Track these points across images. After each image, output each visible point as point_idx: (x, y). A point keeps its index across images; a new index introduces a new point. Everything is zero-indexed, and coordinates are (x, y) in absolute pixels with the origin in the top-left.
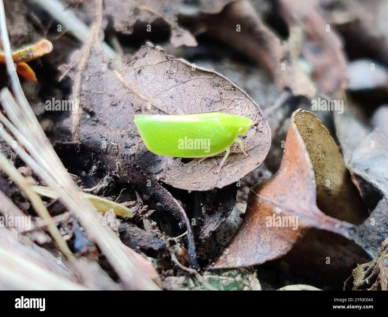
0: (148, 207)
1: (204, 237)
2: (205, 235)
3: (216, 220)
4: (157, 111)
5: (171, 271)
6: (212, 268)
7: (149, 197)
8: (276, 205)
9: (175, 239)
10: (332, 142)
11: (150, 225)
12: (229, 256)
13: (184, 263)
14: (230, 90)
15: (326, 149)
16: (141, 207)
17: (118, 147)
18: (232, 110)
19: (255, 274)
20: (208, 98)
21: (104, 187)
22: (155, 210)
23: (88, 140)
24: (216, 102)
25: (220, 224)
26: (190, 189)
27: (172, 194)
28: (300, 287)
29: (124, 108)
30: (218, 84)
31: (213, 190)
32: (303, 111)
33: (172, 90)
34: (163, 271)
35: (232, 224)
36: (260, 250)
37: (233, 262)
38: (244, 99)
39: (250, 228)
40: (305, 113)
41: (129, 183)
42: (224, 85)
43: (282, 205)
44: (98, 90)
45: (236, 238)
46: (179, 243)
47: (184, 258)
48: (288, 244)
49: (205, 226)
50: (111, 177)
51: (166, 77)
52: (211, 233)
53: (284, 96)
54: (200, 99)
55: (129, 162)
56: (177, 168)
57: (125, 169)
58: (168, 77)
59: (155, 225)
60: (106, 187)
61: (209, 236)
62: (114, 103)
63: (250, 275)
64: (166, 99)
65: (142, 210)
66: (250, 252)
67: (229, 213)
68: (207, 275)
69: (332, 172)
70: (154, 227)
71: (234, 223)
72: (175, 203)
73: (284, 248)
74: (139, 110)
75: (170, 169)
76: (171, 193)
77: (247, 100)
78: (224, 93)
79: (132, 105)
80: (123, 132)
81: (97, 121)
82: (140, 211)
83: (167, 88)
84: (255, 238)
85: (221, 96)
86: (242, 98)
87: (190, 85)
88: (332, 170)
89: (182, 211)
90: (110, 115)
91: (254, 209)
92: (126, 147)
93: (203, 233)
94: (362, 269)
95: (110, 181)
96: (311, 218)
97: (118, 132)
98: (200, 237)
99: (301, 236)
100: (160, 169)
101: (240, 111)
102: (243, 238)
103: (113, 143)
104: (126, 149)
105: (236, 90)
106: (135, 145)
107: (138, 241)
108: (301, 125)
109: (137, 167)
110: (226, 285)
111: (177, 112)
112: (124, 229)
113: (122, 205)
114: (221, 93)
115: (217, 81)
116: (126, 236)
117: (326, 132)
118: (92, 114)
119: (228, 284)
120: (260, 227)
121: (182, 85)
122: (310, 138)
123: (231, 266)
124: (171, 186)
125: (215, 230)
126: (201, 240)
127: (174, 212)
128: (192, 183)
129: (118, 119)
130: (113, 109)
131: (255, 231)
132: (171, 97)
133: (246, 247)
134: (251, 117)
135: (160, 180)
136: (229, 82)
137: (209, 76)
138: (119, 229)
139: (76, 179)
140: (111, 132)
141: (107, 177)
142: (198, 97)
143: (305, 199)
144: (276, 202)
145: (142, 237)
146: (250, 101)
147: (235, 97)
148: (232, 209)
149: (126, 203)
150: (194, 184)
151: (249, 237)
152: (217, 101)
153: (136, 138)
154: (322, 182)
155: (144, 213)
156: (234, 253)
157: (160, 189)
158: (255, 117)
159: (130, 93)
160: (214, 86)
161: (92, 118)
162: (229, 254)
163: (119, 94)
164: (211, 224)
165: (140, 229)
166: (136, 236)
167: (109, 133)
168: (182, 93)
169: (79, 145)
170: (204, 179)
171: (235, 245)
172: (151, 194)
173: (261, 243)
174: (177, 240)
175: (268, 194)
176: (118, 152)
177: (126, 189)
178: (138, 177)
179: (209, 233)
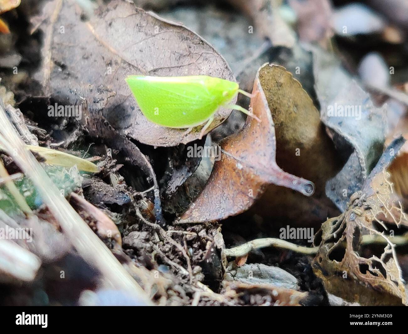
0: (117, 162)
1: (171, 191)
2: (172, 190)
3: (183, 175)
4: (127, 64)
5: (136, 226)
6: (178, 222)
7: (118, 151)
8: (238, 161)
9: (142, 194)
10: (305, 95)
11: (118, 179)
12: (195, 210)
13: (149, 218)
14: (199, 44)
15: (299, 103)
16: (109, 161)
17: (87, 101)
18: (201, 64)
19: (220, 228)
20: (177, 52)
21: (73, 142)
22: (123, 165)
23: (58, 95)
24: (184, 56)
25: (186, 179)
26: (156, 145)
27: (140, 150)
28: (269, 241)
29: (95, 61)
30: (187, 38)
31: (178, 146)
32: (271, 65)
33: (141, 43)
34: (128, 226)
35: (203, 177)
36: (223, 205)
37: (197, 217)
38: (212, 54)
39: (215, 183)
40: (273, 67)
41: (98, 137)
42: (193, 39)
43: (244, 161)
44: (70, 42)
45: (203, 193)
46: (145, 198)
47: (150, 212)
48: (249, 200)
49: (172, 180)
50: (81, 132)
51: (136, 29)
52: (177, 188)
53: (264, 46)
54: (169, 53)
55: (98, 117)
56: (145, 123)
57: (94, 124)
58: (138, 30)
59: (122, 180)
60: (75, 142)
61: (175, 191)
62: (85, 57)
63: (214, 230)
64: (136, 53)
65: (111, 164)
66: (214, 208)
67: (196, 167)
68: (171, 230)
69: (305, 125)
70: (121, 182)
71: (205, 176)
72: (143, 158)
73: (245, 203)
74: (109, 64)
75: (139, 124)
76: (139, 148)
77: (215, 55)
78: (193, 47)
79: (103, 58)
80: (92, 87)
81: (69, 74)
82: (109, 166)
83: (137, 42)
84: (219, 193)
85: (190, 50)
86: (210, 52)
87: (159, 38)
88: (305, 123)
89: (150, 166)
90: (82, 68)
91: (219, 164)
92: (95, 102)
93: (170, 188)
94: (331, 223)
95: (79, 136)
96: (271, 175)
97: (87, 87)
98: (167, 192)
99: (262, 192)
100: (130, 124)
101: (208, 65)
102: (208, 193)
103: (82, 98)
104: (94, 104)
105: (204, 44)
106: (103, 100)
107: (103, 196)
108: (269, 80)
109: (105, 122)
110: (189, 239)
111: (146, 65)
112: (89, 184)
113: (88, 160)
114: (190, 47)
115: (185, 34)
116: (91, 191)
117: (299, 86)
118: (63, 67)
119: (191, 238)
120: (223, 182)
121: (151, 39)
122: (280, 92)
123: (195, 221)
124: (138, 141)
125: (181, 184)
126: (167, 195)
127: (142, 167)
128: (159, 138)
129: (89, 73)
130: (84, 62)
131: (219, 186)
132: (140, 51)
133: (210, 202)
134: (218, 72)
135: (128, 134)
136: (197, 36)
137: (178, 29)
138: (82, 184)
139: (44, 133)
140: (80, 87)
141: (76, 131)
142: (167, 50)
143: (265, 155)
144: (238, 158)
145: (107, 192)
146: (218, 55)
147: (203, 52)
148: (198, 163)
149: (92, 159)
150: (161, 140)
151: (214, 192)
152: (186, 55)
153: (105, 92)
154: (294, 135)
155: (112, 167)
156: (199, 207)
157: (129, 144)
158: (223, 71)
159: (101, 46)
160: (182, 40)
161: (64, 72)
162: (194, 208)
163: (91, 47)
164: (178, 179)
165: (105, 185)
166: (101, 191)
167: (79, 88)
168: (152, 46)
169: (49, 99)
170: (170, 135)
171: (201, 200)
172: (120, 148)
173: (224, 199)
174: (144, 195)
175: (231, 150)
176: (87, 106)
177: (94, 143)
178: (107, 132)
179: (176, 188)
